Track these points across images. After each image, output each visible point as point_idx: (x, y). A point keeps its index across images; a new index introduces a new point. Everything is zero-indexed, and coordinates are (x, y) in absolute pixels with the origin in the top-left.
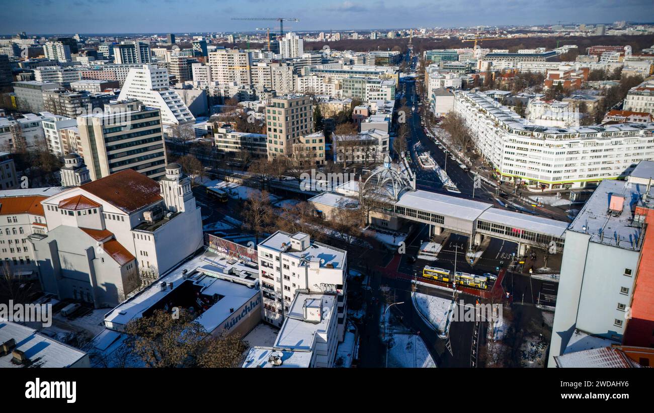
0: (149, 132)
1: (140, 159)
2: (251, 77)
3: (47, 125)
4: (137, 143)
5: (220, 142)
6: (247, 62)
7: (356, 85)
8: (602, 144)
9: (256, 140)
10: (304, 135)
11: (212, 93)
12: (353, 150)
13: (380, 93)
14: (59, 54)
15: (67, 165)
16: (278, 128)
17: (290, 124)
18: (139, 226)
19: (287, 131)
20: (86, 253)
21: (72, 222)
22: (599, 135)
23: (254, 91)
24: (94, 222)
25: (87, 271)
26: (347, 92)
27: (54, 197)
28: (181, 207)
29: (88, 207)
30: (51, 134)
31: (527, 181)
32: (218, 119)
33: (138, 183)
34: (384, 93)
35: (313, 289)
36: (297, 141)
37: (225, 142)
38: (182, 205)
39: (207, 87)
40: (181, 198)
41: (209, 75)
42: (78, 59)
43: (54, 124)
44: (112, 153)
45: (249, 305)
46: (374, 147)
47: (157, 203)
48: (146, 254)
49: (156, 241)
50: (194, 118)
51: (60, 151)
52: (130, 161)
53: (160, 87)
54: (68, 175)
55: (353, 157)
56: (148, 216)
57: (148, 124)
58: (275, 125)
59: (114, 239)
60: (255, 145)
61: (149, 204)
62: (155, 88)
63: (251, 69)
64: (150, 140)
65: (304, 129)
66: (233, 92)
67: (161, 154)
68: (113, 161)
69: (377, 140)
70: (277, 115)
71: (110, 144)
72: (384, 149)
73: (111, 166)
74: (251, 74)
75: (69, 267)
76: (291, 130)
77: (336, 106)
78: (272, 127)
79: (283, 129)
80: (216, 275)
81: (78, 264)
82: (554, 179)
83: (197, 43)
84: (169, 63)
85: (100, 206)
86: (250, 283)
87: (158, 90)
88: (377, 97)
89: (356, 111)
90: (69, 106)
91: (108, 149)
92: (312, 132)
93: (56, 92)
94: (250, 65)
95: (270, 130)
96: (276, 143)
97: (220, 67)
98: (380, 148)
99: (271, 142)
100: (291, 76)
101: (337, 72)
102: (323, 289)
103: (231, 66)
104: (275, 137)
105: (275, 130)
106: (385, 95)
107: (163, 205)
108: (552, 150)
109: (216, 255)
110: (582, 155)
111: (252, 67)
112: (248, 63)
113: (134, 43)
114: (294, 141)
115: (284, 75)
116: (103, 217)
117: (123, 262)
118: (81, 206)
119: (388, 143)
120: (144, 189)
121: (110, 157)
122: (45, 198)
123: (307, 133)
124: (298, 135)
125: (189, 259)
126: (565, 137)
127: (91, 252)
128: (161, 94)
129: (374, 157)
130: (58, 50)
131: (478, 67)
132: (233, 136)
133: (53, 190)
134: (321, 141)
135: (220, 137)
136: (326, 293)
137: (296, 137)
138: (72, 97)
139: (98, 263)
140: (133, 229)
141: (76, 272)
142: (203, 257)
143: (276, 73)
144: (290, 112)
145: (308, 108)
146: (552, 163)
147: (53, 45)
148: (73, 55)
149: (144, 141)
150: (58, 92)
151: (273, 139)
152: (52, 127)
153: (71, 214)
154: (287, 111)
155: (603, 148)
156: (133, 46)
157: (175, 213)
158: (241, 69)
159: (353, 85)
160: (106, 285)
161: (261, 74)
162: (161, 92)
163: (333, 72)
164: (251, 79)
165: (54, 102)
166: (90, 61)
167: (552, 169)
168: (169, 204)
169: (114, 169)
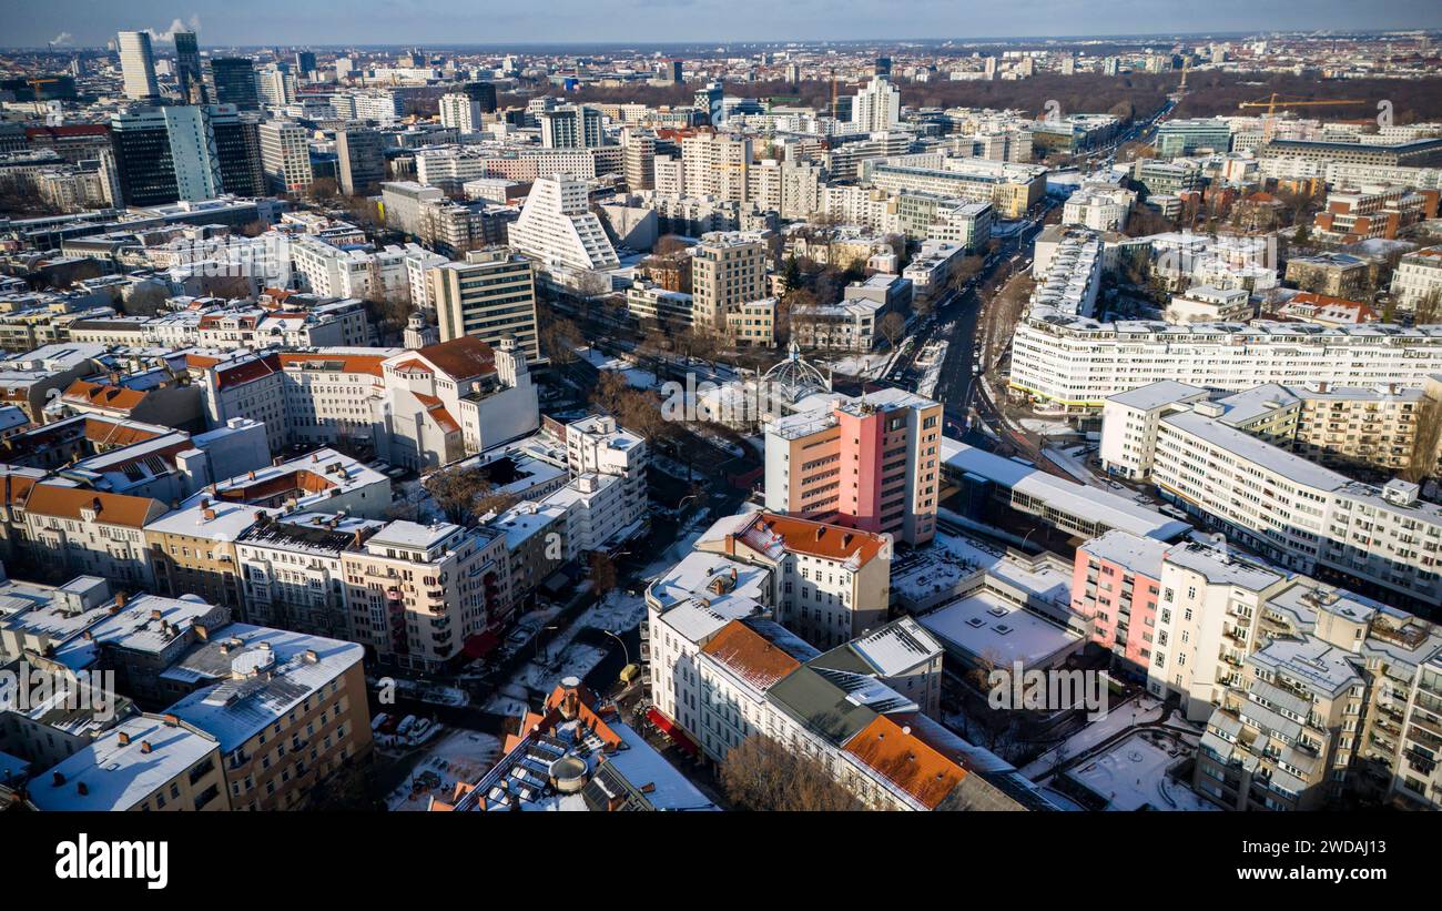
0: (517, 289)
1: (502, 322)
2: (747, 183)
3: (412, 264)
4: (501, 302)
5: (634, 302)
6: (743, 157)
7: (921, 209)
8: (1151, 352)
9: (679, 303)
10: (746, 300)
11: (670, 214)
12: (816, 330)
13: (948, 228)
14: (462, 116)
15: (411, 326)
16: (706, 290)
17: (724, 284)
18: (468, 396)
19: (719, 294)
20: (414, 418)
21: (405, 385)
22: (1152, 337)
23: (737, 213)
24: (425, 387)
25: (415, 438)
26: (905, 219)
27: (394, 357)
28: (513, 382)
29: (420, 371)
30: (416, 276)
31: (1040, 398)
32: (651, 263)
33: (475, 352)
34: (954, 228)
35: (602, 469)
36: (734, 309)
37: (641, 303)
38: (514, 379)
39: (665, 202)
40: (514, 372)
41: (679, 177)
42: (491, 128)
43: (419, 263)
44: (468, 312)
45: (553, 483)
46: (849, 326)
47: (491, 374)
48: (471, 425)
49: (480, 413)
50: (617, 261)
51: (424, 299)
52: (490, 324)
53: (574, 209)
54: (411, 337)
55: (816, 340)
56: (476, 387)
57: (515, 279)
58: (702, 284)
59: (443, 407)
60: (678, 310)
61: (481, 373)
62: (567, 210)
63: (747, 170)
64: (516, 299)
65: (748, 292)
66: (705, 211)
67: (530, 317)
68: (469, 322)
69: (854, 315)
70: (704, 270)
71: (467, 302)
72: (865, 332)
73: (466, 328)
74: (747, 178)
75: (399, 433)
76: (724, 293)
77: (858, 248)
78: (700, 288)
79: (713, 291)
80: (536, 455)
81: (407, 429)
82: (1071, 397)
83: (703, 94)
84: (626, 149)
85: (432, 371)
86: (563, 465)
87: (570, 214)
88: (943, 234)
89: (871, 264)
90: (452, 227)
91: (465, 307)
92: (761, 297)
93: (437, 204)
94: (747, 161)
95: (696, 290)
96: (702, 310)
97: (698, 166)
98: (858, 329)
99: (696, 308)
100: (815, 185)
101: (921, 173)
102: (611, 470)
103: (715, 163)
104: (702, 301)
105: (702, 292)
106: (958, 232)
107: (496, 377)
108: (1071, 354)
109: (547, 438)
110: (1116, 365)
111: (751, 166)
112: (743, 161)
113: (575, 108)
114: (730, 309)
115: (803, 183)
116: (434, 383)
117: (448, 430)
118: (415, 370)
119: (872, 321)
120: (480, 359)
121: (466, 318)
122: (386, 358)
123: (753, 298)
124: (737, 301)
125: (518, 439)
126: (1093, 335)
127: (419, 417)
128: (574, 221)
129: (848, 342)
130: (462, 110)
131: (1224, 173)
132: (653, 295)
133: (396, 350)
134: (768, 312)
135: (635, 295)
136: (613, 474)
137: (733, 304)
138: (457, 214)
139: (425, 429)
140: (460, 398)
141: (404, 437)
142: (533, 438)
143: (790, 179)
144: (724, 267)
145: (757, 261)
146: (1068, 373)
147: (455, 101)
148: (484, 116)
149: (509, 300)
150: (439, 204)
151: (700, 305)
152: (417, 267)
153: (405, 377)
154: (718, 266)
155: (1153, 357)
156: (572, 115)
157: (505, 387)
158: (731, 169)
159: (916, 208)
160: (430, 453)
161: (764, 178)
162: (574, 218)
163: (914, 173)
164: (747, 188)
165: (432, 219)
166: (509, 130)
167: (1068, 382)
168: (502, 377)
169: (469, 333)
